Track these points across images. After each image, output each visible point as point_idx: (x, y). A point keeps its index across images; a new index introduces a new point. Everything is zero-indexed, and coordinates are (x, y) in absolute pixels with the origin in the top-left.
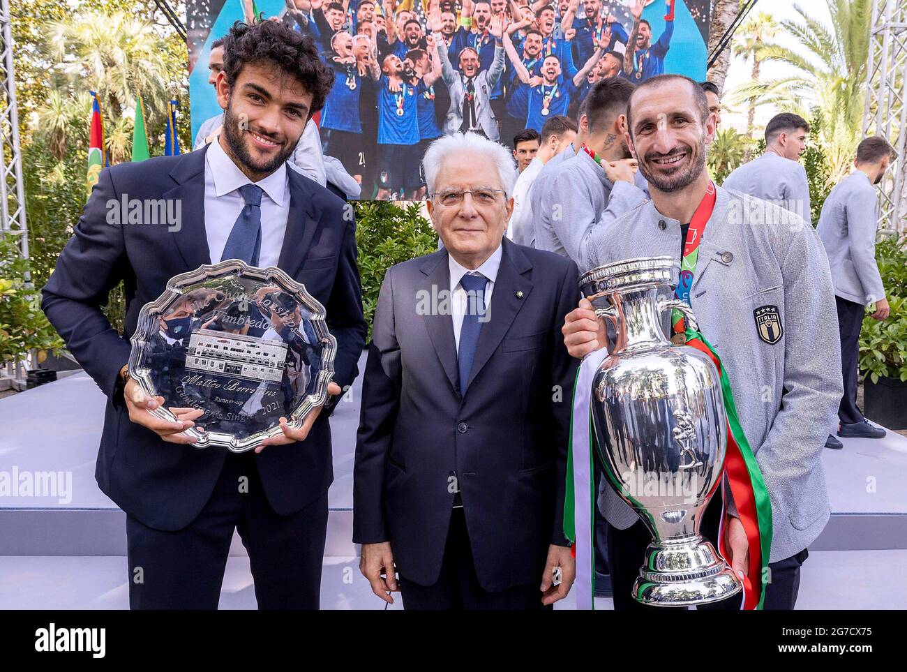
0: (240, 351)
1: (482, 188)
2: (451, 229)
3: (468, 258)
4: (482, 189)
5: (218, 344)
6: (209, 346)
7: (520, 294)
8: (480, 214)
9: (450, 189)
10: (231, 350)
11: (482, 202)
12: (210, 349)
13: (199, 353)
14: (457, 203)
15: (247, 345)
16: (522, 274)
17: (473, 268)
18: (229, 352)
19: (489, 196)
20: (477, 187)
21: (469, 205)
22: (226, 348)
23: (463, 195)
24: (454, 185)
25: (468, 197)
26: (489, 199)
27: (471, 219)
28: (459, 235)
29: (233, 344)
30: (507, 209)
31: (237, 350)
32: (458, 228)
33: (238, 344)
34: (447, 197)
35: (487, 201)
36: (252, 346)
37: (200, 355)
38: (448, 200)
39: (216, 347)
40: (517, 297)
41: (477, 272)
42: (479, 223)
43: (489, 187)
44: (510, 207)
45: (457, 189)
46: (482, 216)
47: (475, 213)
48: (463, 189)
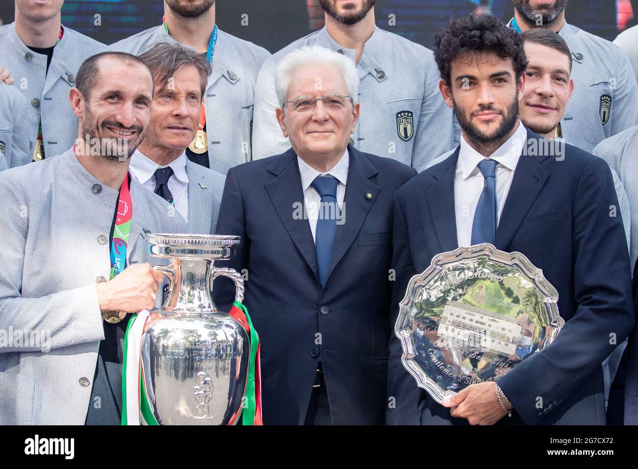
0: (483, 324)
1: (332, 94)
2: (305, 132)
3: (320, 159)
4: (332, 96)
5: (465, 315)
6: (458, 316)
7: (369, 196)
8: (331, 118)
9: (303, 97)
10: (476, 322)
11: (333, 107)
12: (458, 319)
13: (449, 322)
14: (310, 108)
15: (489, 320)
16: (369, 178)
17: (324, 170)
18: (473, 324)
19: (338, 102)
20: (327, 95)
21: (321, 111)
22: (471, 320)
23: (315, 102)
24: (306, 93)
25: (320, 104)
26: (339, 104)
27: (324, 123)
28: (313, 137)
29: (477, 317)
30: (353, 114)
31: (480, 323)
32: (312, 130)
33: (482, 318)
34: (300, 105)
35: (336, 106)
36: (492, 320)
37: (450, 324)
38: (301, 107)
39: (464, 318)
40: (367, 199)
41: (329, 174)
42: (330, 126)
43: (338, 95)
44: (355, 112)
45: (310, 97)
46: (332, 119)
47: (327, 117)
48: (315, 97)
